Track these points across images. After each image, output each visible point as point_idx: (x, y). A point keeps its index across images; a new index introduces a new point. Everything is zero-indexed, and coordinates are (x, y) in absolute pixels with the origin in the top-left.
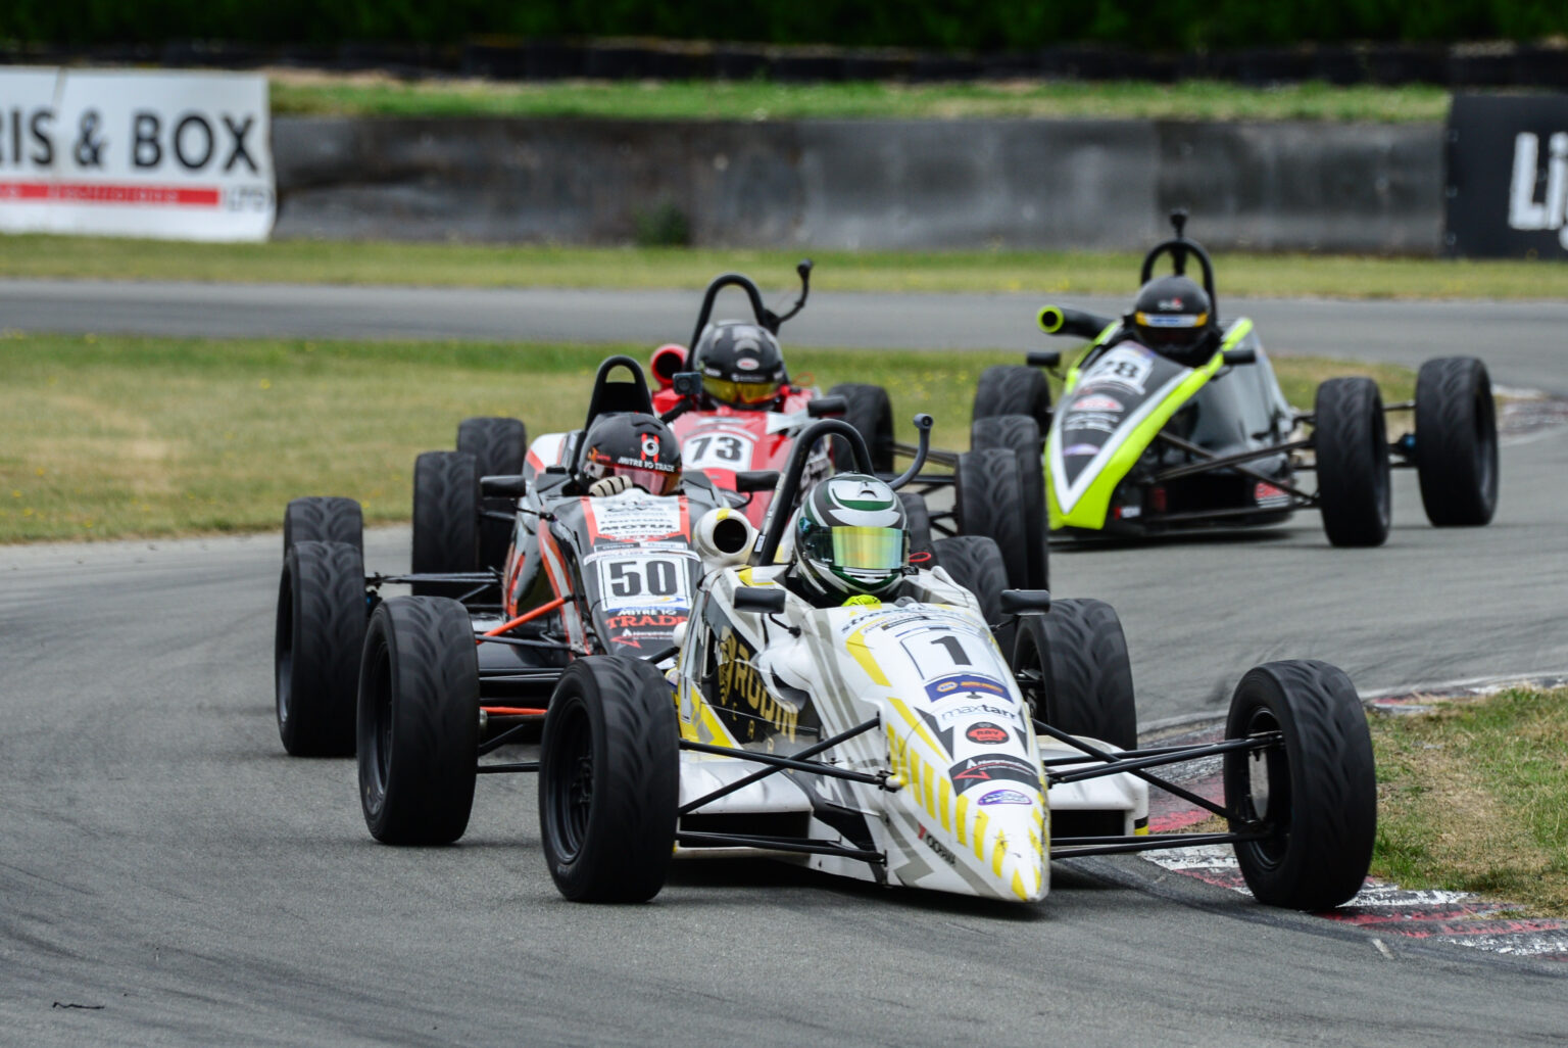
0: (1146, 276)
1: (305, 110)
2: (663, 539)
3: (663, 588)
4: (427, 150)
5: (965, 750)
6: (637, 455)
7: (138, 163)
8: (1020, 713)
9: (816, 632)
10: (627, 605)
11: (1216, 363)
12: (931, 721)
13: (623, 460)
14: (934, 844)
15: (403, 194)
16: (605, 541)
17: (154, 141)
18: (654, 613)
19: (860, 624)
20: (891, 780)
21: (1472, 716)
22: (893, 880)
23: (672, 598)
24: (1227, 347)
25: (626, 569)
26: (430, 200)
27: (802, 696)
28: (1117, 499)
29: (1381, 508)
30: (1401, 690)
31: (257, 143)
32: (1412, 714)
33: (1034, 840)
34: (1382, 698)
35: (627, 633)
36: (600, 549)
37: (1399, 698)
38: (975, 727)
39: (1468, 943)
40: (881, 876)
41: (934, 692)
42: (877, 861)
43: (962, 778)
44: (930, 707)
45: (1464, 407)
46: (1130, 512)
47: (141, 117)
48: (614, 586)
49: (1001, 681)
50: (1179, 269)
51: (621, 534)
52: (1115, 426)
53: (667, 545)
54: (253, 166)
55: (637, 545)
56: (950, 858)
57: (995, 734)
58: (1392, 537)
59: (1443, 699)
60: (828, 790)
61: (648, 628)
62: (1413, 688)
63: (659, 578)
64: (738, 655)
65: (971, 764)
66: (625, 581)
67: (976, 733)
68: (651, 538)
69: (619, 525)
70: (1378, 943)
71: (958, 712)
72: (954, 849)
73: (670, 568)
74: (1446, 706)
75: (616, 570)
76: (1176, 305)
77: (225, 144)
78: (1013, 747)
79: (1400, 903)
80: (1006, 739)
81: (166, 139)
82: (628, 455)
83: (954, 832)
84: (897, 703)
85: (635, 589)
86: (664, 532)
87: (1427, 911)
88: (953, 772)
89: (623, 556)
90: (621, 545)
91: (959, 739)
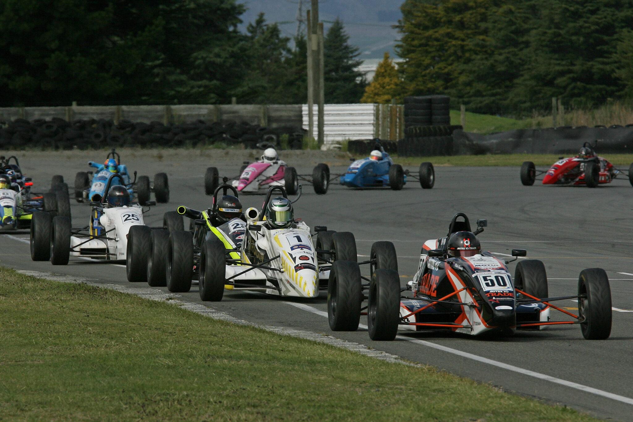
2: (497, 269)
3: (502, 284)
5: (298, 262)
8: (313, 254)
9: (268, 235)
10: (492, 289)
12: (291, 255)
14: (291, 285)
16: (477, 270)
18: (501, 292)
19: (278, 233)
20: (282, 270)
22: (283, 294)
23: (506, 287)
25: (488, 278)
27: (265, 251)
33: (313, 283)
35: (494, 298)
36: (477, 272)
38: (301, 256)
40: (280, 293)
41: (292, 249)
42: (280, 290)
43: (298, 268)
44: (291, 252)
48: (486, 283)
49: (310, 246)
51: (483, 268)
53: (499, 271)
55: (489, 271)
56: (294, 288)
57: (306, 258)
60: (270, 273)
61: (500, 297)
63: (500, 281)
64: (252, 242)
65: (300, 265)
66: (489, 282)
67: (301, 258)
68: (493, 269)
69: (481, 265)
71: (297, 253)
72: (295, 286)
73: (502, 278)
75: (485, 278)
78: (310, 261)
80: (309, 259)
83: (295, 282)
84: (284, 251)
85: (493, 285)
86: (496, 267)
88: (295, 267)
89: (486, 274)
90: (484, 271)
91: (297, 259)
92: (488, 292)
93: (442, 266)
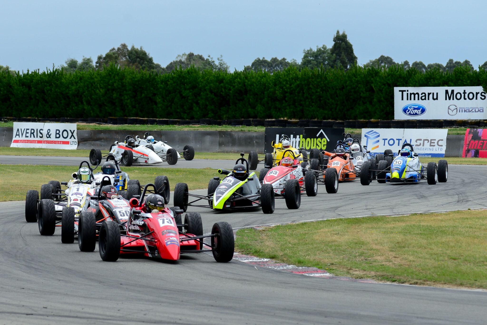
0: (237, 163)
1: (83, 129)
2: (125, 207)
4: (102, 135)
6: (111, 192)
7: (56, 137)
10: (123, 218)
11: (246, 180)
13: (108, 193)
15: (98, 142)
16: (116, 207)
17: (59, 134)
21: (270, 230)
24: (249, 177)
25: (121, 212)
26: (103, 143)
28: (225, 204)
29: (272, 207)
30: (259, 225)
31: (75, 134)
32: (261, 229)
34: (256, 227)
36: (116, 209)
37: (258, 227)
39: (270, 267)
45: (294, 190)
46: (228, 206)
47: (57, 130)
48: (120, 215)
50: (242, 163)
51: (118, 206)
52: (226, 191)
54: (75, 138)
55: (122, 208)
57: (77, 200)
58: (275, 212)
59: (265, 227)
62: (261, 225)
66: (122, 214)
67: (74, 200)
68: (124, 207)
70: (255, 267)
74: (266, 228)
75: (120, 212)
76: (241, 169)
77: (70, 134)
79: (259, 261)
81: (61, 133)
82: (109, 192)
85: (124, 216)
86: (125, 206)
87: (263, 262)
89: (120, 210)
90: (119, 208)
91: (72, 201)
92: (121, 219)
93: (97, 204)
